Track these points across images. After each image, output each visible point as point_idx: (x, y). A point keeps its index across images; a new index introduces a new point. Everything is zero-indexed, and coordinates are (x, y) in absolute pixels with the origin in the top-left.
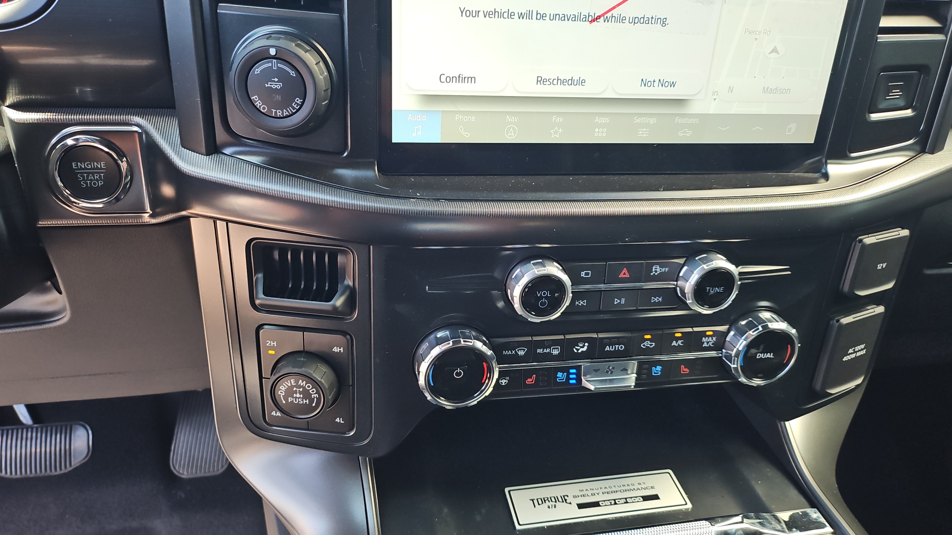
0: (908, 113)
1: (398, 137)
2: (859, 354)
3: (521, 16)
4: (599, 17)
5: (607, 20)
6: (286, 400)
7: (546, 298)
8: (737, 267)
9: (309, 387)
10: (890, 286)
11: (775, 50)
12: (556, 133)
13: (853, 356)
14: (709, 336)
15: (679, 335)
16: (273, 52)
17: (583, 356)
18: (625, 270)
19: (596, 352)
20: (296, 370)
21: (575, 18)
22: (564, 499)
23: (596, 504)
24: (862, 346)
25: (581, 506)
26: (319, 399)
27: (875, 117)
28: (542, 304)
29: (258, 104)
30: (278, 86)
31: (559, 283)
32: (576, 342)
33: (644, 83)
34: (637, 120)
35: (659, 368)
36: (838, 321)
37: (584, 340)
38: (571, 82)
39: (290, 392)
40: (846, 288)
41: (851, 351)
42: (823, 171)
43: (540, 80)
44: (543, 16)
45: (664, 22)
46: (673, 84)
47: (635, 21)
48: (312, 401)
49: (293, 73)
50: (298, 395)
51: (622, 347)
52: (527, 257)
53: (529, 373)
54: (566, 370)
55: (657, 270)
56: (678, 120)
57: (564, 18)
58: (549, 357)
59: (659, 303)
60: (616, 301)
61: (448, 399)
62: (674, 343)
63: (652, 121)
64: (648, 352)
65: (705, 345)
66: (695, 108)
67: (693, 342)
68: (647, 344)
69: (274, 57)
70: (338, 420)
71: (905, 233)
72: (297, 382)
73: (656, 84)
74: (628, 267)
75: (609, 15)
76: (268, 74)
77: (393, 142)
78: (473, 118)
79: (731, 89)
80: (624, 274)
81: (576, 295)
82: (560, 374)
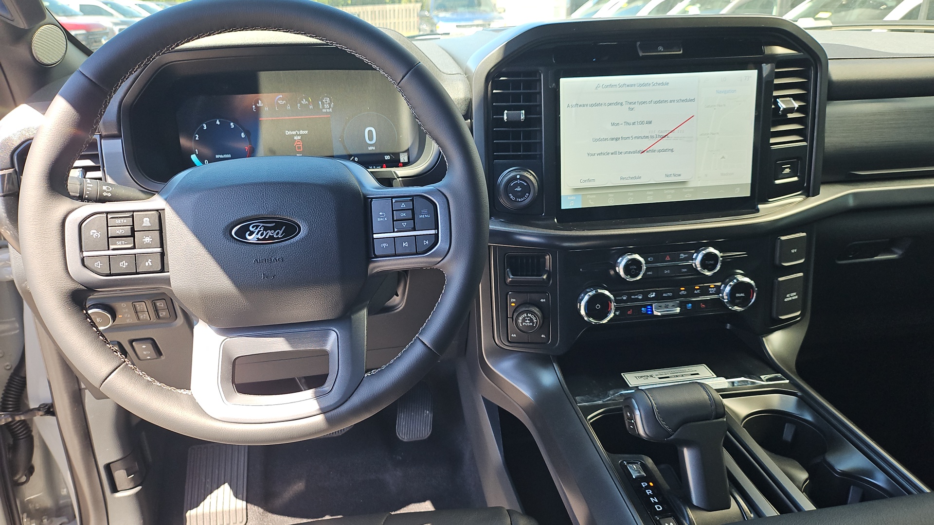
0: (796, 179)
1: (564, 206)
2: (794, 298)
3: (612, 154)
4: (644, 151)
5: (648, 152)
6: (522, 324)
7: (634, 269)
8: (720, 253)
9: (532, 317)
10: (802, 261)
11: (723, 157)
12: (630, 200)
13: (790, 299)
14: (712, 288)
15: (698, 287)
16: (518, 177)
17: (653, 299)
18: (668, 257)
19: (659, 298)
20: (527, 309)
21: (634, 152)
22: (651, 376)
23: (668, 377)
24: (795, 294)
25: (660, 378)
26: (537, 322)
27: (777, 182)
28: (633, 272)
29: (512, 197)
30: (520, 189)
31: (640, 262)
32: (649, 293)
33: (667, 176)
34: (666, 192)
35: (690, 305)
36: (777, 279)
37: (653, 291)
38: (635, 178)
39: (524, 320)
40: (777, 262)
41: (788, 296)
42: (756, 208)
43: (622, 178)
44: (621, 153)
45: (672, 150)
46: (680, 175)
47: (659, 151)
48: (533, 323)
49: (525, 184)
50: (527, 321)
51: (670, 294)
52: (622, 254)
53: (629, 308)
54: (645, 306)
55: (682, 256)
56: (684, 190)
57: (630, 152)
58: (637, 300)
59: (685, 272)
60: (666, 272)
61: (594, 319)
62: (695, 292)
63: (673, 191)
64: (683, 296)
65: (711, 292)
66: (691, 185)
67: (705, 291)
68: (683, 292)
69: (518, 179)
70: (542, 336)
71: (804, 234)
72: (527, 315)
73: (672, 175)
74: (669, 255)
75: (648, 150)
76: (516, 185)
77: (562, 208)
78: (594, 196)
79: (706, 175)
80: (668, 258)
81: (648, 269)
82: (643, 309)
